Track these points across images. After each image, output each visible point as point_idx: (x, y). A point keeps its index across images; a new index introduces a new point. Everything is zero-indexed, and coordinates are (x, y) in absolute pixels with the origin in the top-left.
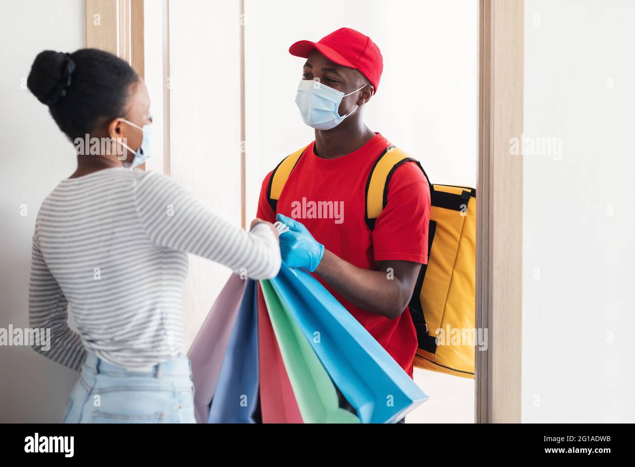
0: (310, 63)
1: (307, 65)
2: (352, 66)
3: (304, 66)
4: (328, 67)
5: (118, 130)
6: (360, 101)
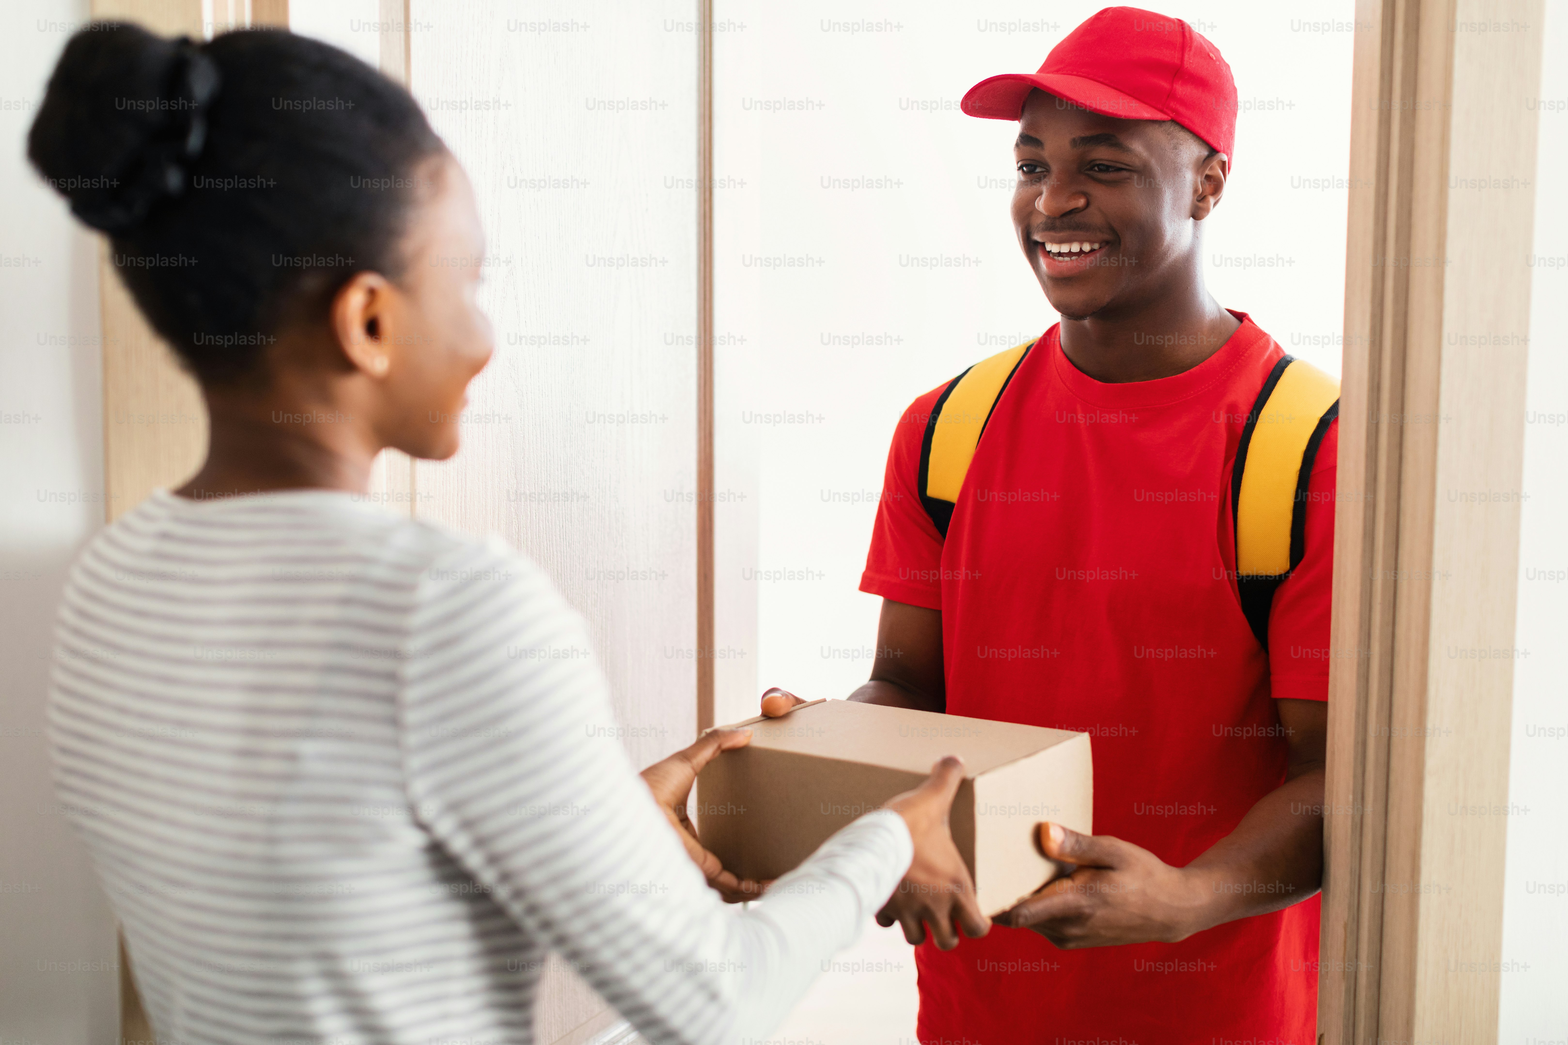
0: (1032, 134)
1: (1026, 140)
2: (1159, 116)
3: (1017, 145)
4: (1088, 133)
5: (373, 328)
6: (1200, 204)
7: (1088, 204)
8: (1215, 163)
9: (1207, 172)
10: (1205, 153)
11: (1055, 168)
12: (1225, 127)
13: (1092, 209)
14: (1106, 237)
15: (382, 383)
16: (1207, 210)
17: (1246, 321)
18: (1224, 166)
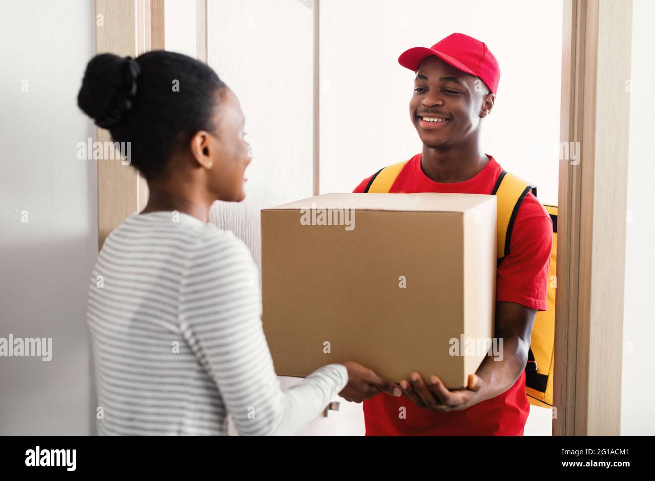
0: (424, 75)
2: (474, 73)
4: (446, 76)
5: (206, 152)
6: (483, 112)
7: (443, 105)
8: (490, 97)
9: (487, 100)
10: (488, 93)
11: (431, 88)
12: (496, 84)
13: (445, 107)
14: (448, 117)
15: (209, 172)
16: (486, 115)
17: (492, 160)
18: (493, 98)
